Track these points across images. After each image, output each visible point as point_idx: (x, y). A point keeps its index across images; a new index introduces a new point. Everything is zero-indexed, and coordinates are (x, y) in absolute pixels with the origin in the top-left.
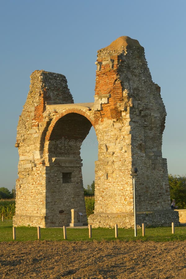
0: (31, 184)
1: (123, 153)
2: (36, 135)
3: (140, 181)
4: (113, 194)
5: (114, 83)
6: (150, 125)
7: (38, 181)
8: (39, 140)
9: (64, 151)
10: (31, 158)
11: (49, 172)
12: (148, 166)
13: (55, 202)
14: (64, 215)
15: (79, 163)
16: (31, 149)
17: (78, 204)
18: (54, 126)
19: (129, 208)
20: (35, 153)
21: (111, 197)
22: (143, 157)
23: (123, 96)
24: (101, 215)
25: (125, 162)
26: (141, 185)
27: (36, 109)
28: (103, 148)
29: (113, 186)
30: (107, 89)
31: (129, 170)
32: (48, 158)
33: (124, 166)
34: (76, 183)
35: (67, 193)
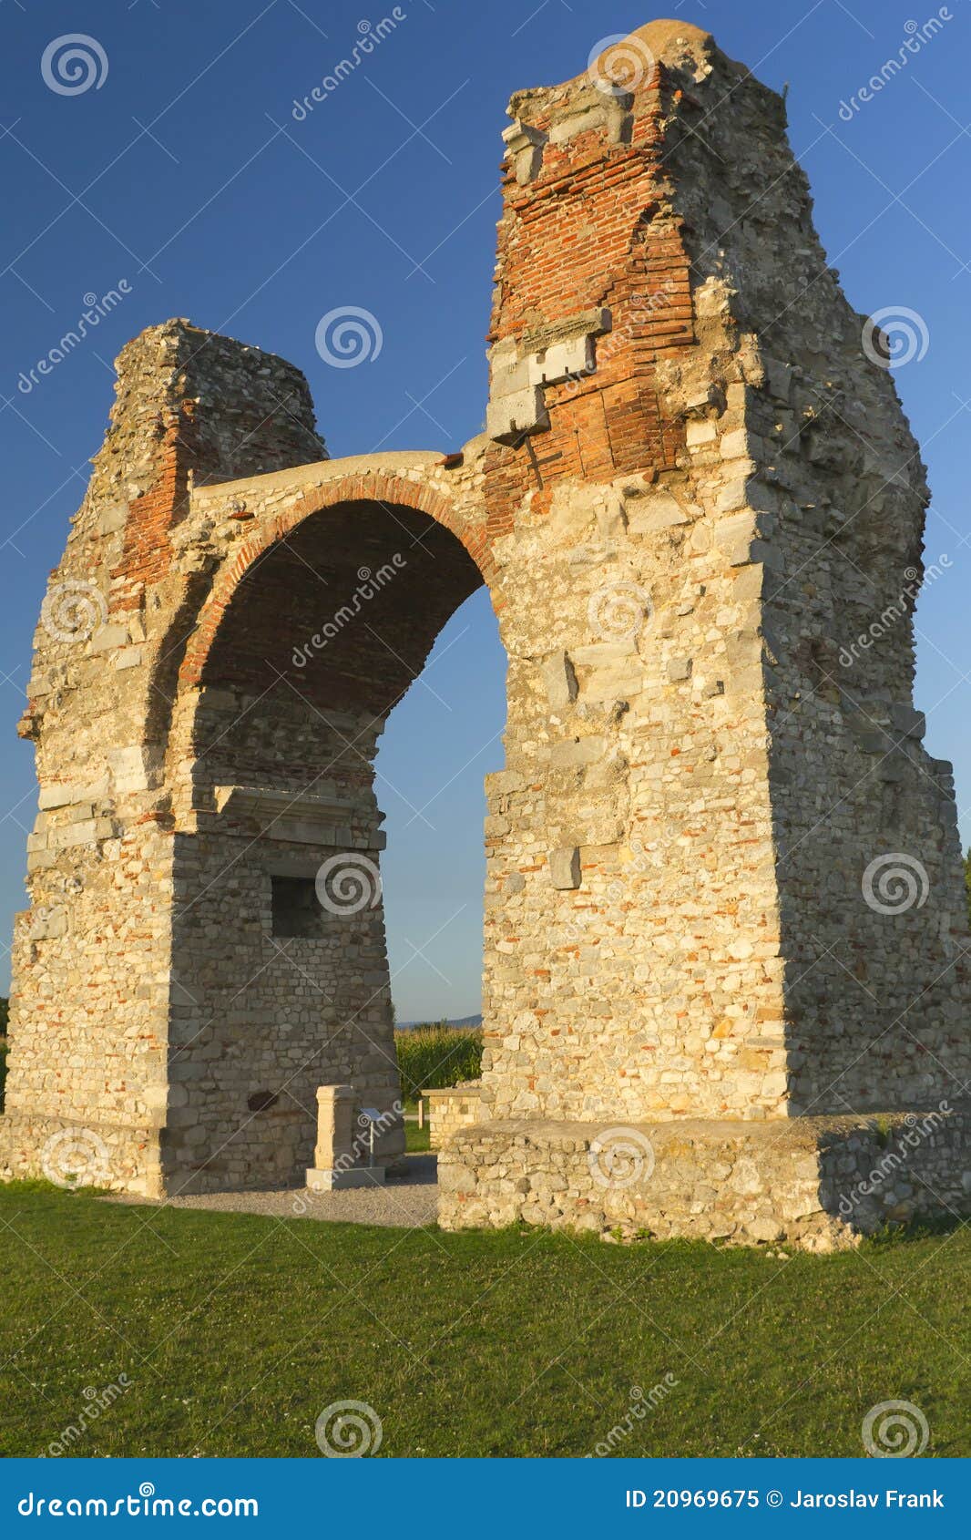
0: (92, 935)
1: (697, 697)
2: (127, 658)
3: (822, 892)
4: (615, 989)
5: (635, 234)
6: (859, 538)
7: (131, 922)
8: (145, 679)
9: (285, 753)
10: (96, 791)
11: (196, 866)
12: (862, 799)
13: (227, 1045)
14: (277, 1121)
15: (368, 830)
16: (98, 739)
17: (359, 1058)
18: (231, 597)
19: (753, 1091)
20: (120, 759)
21: (602, 1009)
22: (834, 734)
23: (694, 317)
24: (534, 1138)
25: (717, 763)
26: (828, 920)
27: (137, 513)
28: (538, 690)
29: (621, 931)
30: (581, 282)
31: (745, 817)
32: (190, 788)
33: (706, 791)
34: (346, 938)
35: (299, 991)
